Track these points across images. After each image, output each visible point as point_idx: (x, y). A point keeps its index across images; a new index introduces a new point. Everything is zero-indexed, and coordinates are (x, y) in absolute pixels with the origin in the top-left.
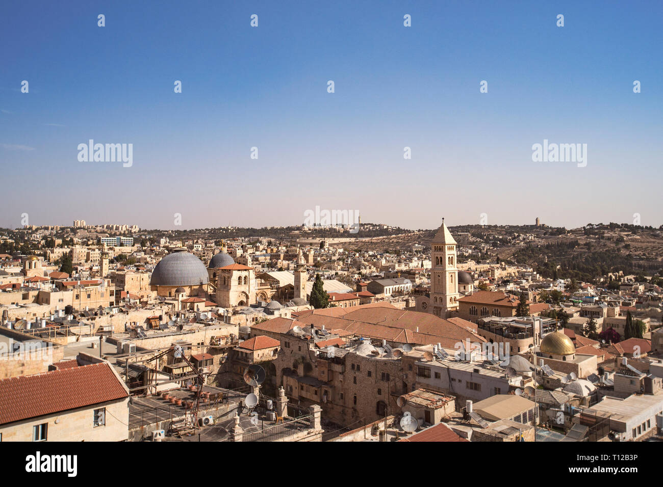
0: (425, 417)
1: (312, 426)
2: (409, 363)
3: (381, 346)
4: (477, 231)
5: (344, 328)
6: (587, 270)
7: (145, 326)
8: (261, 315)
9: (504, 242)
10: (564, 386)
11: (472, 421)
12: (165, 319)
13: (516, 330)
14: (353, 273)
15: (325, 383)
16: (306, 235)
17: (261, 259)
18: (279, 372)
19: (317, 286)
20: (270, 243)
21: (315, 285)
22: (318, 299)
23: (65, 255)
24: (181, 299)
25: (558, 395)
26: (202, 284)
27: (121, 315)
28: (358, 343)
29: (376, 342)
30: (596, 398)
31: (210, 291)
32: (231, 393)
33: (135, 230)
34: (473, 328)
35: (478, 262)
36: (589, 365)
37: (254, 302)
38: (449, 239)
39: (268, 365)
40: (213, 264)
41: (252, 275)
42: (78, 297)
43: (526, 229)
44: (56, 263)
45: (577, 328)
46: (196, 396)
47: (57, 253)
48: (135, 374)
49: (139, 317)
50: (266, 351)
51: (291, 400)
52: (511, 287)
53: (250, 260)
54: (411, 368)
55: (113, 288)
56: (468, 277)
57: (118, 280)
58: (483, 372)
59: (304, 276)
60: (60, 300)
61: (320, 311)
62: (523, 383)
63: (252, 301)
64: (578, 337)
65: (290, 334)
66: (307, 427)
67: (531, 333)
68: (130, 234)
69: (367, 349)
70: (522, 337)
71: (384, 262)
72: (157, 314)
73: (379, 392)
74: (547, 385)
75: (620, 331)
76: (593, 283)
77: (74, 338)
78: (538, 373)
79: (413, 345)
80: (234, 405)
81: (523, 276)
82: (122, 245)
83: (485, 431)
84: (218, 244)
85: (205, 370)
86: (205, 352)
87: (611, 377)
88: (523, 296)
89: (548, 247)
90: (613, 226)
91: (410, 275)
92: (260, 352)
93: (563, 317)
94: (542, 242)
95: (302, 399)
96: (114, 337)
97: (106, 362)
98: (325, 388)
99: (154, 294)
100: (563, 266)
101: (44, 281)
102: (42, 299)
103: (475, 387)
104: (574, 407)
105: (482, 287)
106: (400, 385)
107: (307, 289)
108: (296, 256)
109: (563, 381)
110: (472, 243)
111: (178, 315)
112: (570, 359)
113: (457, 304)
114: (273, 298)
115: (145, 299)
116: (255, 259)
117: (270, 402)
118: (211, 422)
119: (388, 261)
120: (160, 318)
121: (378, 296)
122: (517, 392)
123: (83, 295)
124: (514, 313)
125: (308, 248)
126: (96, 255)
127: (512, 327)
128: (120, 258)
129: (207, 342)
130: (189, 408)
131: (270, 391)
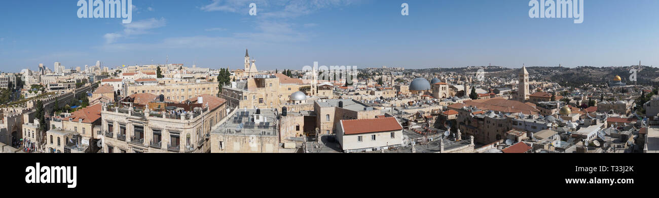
0: (515, 139)
1: (470, 143)
2: (510, 120)
3: (498, 114)
4: (537, 69)
5: (484, 107)
6: (577, 83)
7: (408, 105)
8: (451, 102)
9: (547, 73)
10: (567, 125)
11: (533, 140)
12: (415, 102)
13: (550, 106)
14: (488, 86)
15: (476, 128)
16: (469, 71)
17: (451, 80)
18: (458, 123)
19: (473, 91)
20: (454, 74)
21: (472, 91)
22: (474, 96)
23: (380, 78)
24: (420, 95)
25: (565, 129)
26: (428, 90)
27: (399, 101)
28: (489, 113)
29: (497, 112)
30: (578, 128)
31: (431, 92)
32: (439, 130)
33: (403, 69)
34: (534, 106)
35: (537, 81)
36: (576, 117)
37: (448, 97)
38: (526, 72)
39: (453, 121)
40: (432, 82)
41: (447, 86)
42: (384, 93)
43: (555, 68)
44: (376, 81)
45: (573, 105)
46: (426, 131)
47: (377, 77)
48: (405, 122)
49: (406, 101)
50: (453, 115)
51: (463, 133)
52: (549, 90)
53: (446, 80)
54: (510, 122)
55: (396, 91)
56: (533, 87)
57: (398, 88)
58: (537, 122)
59: (468, 87)
60: (378, 94)
61: (474, 101)
62: (552, 125)
63: (447, 96)
64: (572, 107)
65: (463, 109)
66: (468, 144)
67: (556, 107)
68: (401, 71)
69: (493, 115)
70: (553, 109)
71: (500, 81)
72: (412, 101)
73: (497, 131)
74: (561, 125)
75: (587, 104)
76: (579, 88)
77: (384, 108)
78: (558, 121)
79: (511, 113)
80: (441, 135)
81: (554, 86)
82: (398, 75)
83: (538, 143)
84: (434, 74)
85: (430, 122)
86: (430, 114)
87: (583, 120)
88: (553, 94)
89: (563, 75)
90: (586, 67)
91: (510, 86)
92: (451, 116)
93: (568, 101)
94: (561, 73)
95: (467, 134)
96: (396, 108)
97: (394, 117)
98: (476, 130)
99: (411, 93)
100: (568, 82)
101: (373, 87)
102: (372, 93)
103: (534, 127)
104: (570, 132)
105: (538, 91)
106: (506, 128)
107: (469, 92)
108: (465, 79)
109: (567, 123)
110: (535, 74)
111: (419, 101)
112: (569, 116)
113: (529, 97)
114: (456, 95)
115: (407, 95)
116: (448, 80)
117: (454, 134)
118: (432, 140)
119: (501, 81)
120: (413, 102)
121: (497, 95)
122: (550, 128)
123: (386, 93)
124: (550, 100)
125: (470, 76)
126: (390, 78)
127: (549, 105)
128: (398, 80)
129: (431, 112)
130: (424, 135)
131: (454, 130)
